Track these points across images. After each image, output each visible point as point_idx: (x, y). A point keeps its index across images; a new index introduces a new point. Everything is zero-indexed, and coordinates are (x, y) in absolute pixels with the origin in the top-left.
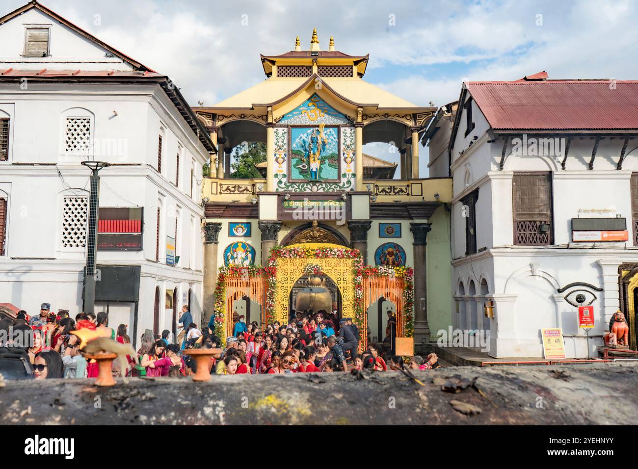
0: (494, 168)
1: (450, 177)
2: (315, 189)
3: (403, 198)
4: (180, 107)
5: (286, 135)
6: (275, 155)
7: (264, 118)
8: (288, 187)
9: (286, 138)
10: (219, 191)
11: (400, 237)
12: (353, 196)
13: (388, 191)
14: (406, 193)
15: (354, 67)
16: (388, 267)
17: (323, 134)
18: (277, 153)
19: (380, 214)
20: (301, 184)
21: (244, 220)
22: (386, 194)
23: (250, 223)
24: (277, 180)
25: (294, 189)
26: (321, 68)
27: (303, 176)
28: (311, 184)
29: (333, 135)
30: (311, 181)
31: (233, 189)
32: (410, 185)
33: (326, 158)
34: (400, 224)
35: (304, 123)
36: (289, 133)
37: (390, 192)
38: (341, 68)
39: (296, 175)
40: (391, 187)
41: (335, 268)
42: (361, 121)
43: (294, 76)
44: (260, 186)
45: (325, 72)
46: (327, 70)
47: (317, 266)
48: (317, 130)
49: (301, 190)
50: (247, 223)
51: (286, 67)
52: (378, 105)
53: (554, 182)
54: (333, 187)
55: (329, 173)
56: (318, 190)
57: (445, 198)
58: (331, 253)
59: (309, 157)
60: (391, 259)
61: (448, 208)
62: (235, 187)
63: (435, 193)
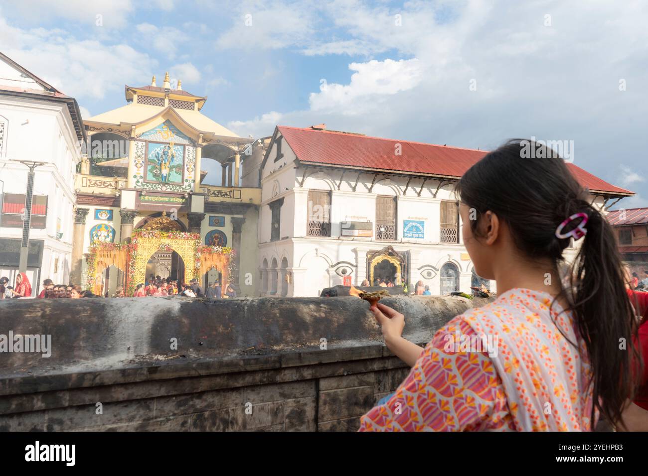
0: (297, 185)
1: (260, 186)
2: (164, 188)
3: (227, 200)
5: (144, 147)
6: (135, 161)
7: (128, 133)
8: (144, 185)
9: (144, 149)
10: (88, 185)
12: (193, 196)
13: (217, 194)
14: (229, 197)
15: (195, 103)
16: (219, 247)
17: (172, 149)
18: (136, 160)
19: (210, 209)
20: (154, 184)
21: (108, 208)
22: (215, 196)
23: (112, 210)
24: (135, 180)
25: (148, 187)
26: (171, 101)
27: (156, 178)
29: (180, 151)
30: (161, 183)
32: (232, 191)
33: (173, 167)
34: (224, 217)
35: (158, 140)
36: (147, 146)
37: (219, 194)
38: (186, 103)
39: (150, 177)
40: (219, 191)
41: (181, 246)
42: (201, 143)
43: (151, 104)
44: (121, 182)
46: (175, 103)
47: (168, 244)
48: (168, 146)
49: (154, 188)
50: (110, 210)
51: (145, 97)
52: (214, 133)
53: (333, 197)
54: (178, 188)
55: (175, 178)
56: (166, 189)
57: (256, 202)
58: (179, 236)
59: (161, 165)
60: (217, 241)
61: (257, 208)
62: (101, 183)
63: (250, 198)
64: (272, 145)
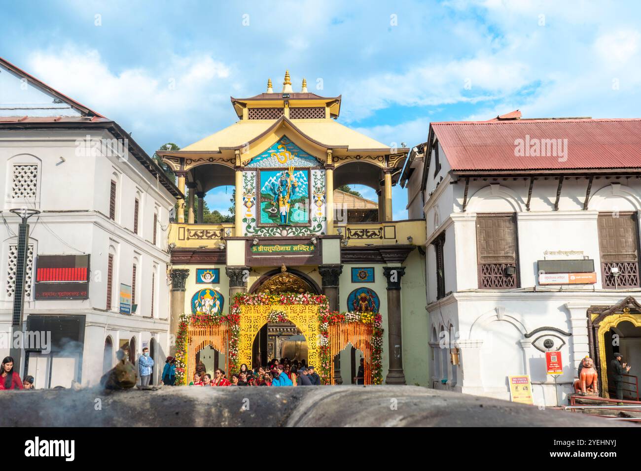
0: (457, 209)
1: (424, 220)
2: (285, 233)
3: (375, 242)
4: (134, 152)
5: (255, 178)
6: (244, 199)
7: (233, 161)
8: (257, 231)
9: (255, 181)
10: (186, 237)
11: (374, 281)
12: (323, 240)
13: (361, 234)
14: (379, 237)
15: (326, 108)
16: (355, 313)
17: (292, 177)
18: (246, 197)
19: (352, 258)
20: (271, 229)
21: (212, 267)
22: (358, 238)
23: (218, 269)
24: (246, 225)
25: (263, 234)
26: (293, 110)
27: (273, 220)
28: (281, 229)
29: (303, 178)
30: (280, 226)
31: (201, 235)
32: (383, 228)
33: (296, 201)
34: (373, 268)
35: (273, 166)
36: (258, 176)
37: (363, 235)
38: (313, 110)
39: (265, 219)
40: (363, 230)
41: (300, 314)
42: (331, 163)
43: (266, 118)
44: (228, 230)
45: (297, 114)
46: (299, 112)
47: (281, 312)
48: (287, 173)
49: (270, 234)
50: (215, 269)
51: (258, 109)
52: (348, 146)
53: (519, 223)
54: (303, 231)
56: (288, 234)
57: (419, 241)
58: (295, 300)
59: (278, 200)
60: (364, 304)
61: (422, 251)
62: (203, 233)
63: (408, 236)
64: (430, 154)
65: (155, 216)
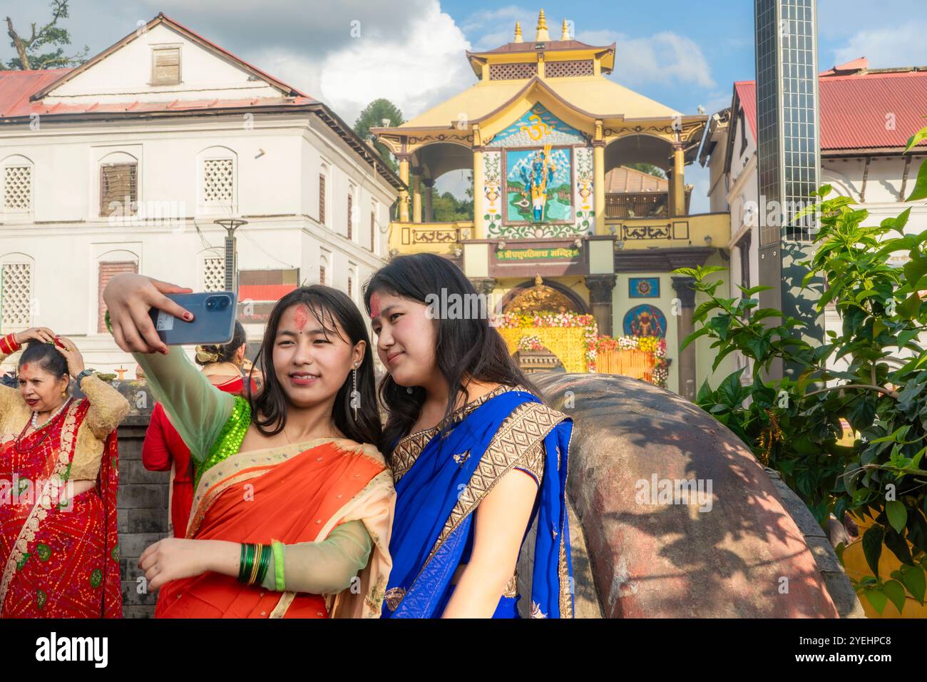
1: (727, 212)
2: (539, 233)
3: (662, 243)
5: (499, 161)
6: (486, 189)
7: (470, 138)
8: (503, 232)
9: (499, 165)
10: (412, 240)
11: (658, 296)
12: (592, 244)
14: (666, 237)
15: (595, 61)
16: (631, 339)
17: (549, 158)
18: (488, 186)
19: (629, 265)
20: (522, 228)
22: (638, 239)
24: (488, 223)
25: (511, 235)
26: (549, 65)
27: (524, 217)
28: (535, 227)
29: (563, 159)
30: (534, 224)
31: (431, 237)
32: (672, 224)
33: (554, 190)
34: (658, 279)
35: (523, 145)
36: (503, 158)
37: (644, 235)
38: (577, 64)
39: (514, 215)
40: (645, 227)
41: (560, 340)
42: (601, 139)
43: (513, 78)
44: (465, 228)
45: (555, 71)
46: (558, 67)
47: (535, 338)
48: (542, 153)
49: (521, 235)
51: (502, 65)
52: (623, 115)
54: (564, 230)
55: (559, 211)
56: (544, 235)
57: (720, 242)
58: (553, 321)
59: (530, 190)
60: (645, 327)
61: (725, 255)
62: (433, 234)
63: (706, 235)
64: (735, 123)
65: (373, 215)
